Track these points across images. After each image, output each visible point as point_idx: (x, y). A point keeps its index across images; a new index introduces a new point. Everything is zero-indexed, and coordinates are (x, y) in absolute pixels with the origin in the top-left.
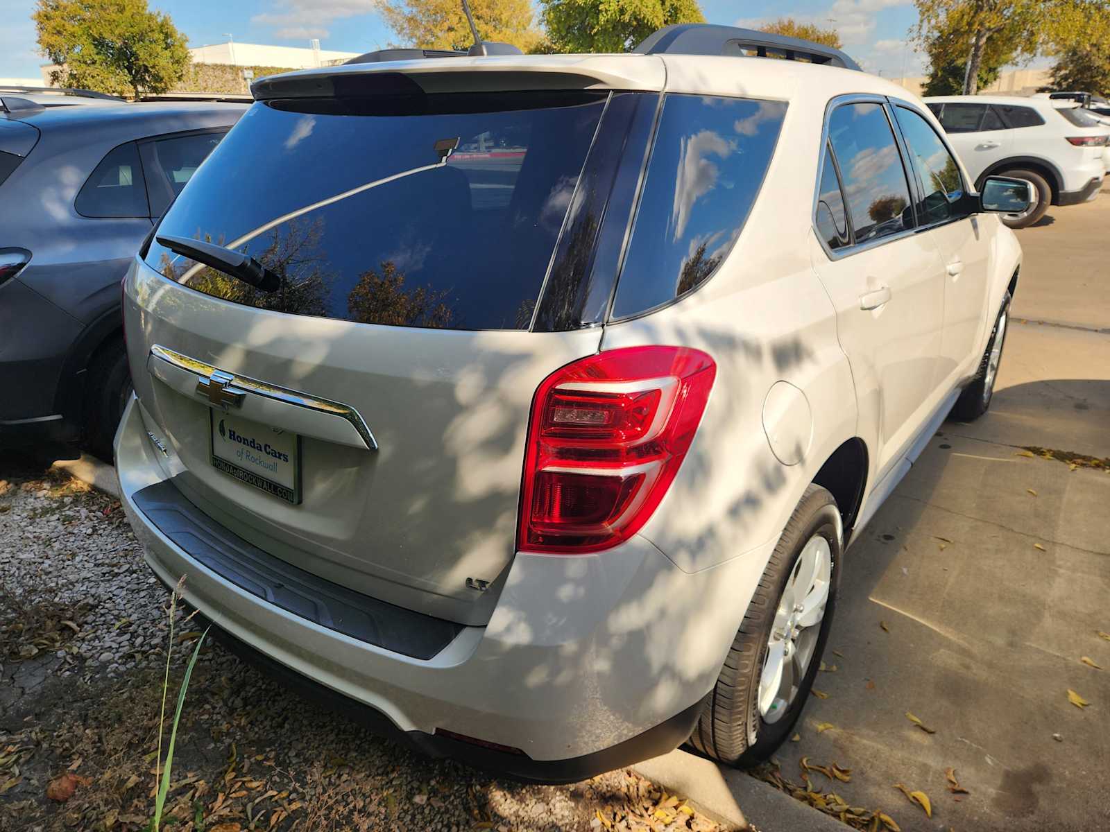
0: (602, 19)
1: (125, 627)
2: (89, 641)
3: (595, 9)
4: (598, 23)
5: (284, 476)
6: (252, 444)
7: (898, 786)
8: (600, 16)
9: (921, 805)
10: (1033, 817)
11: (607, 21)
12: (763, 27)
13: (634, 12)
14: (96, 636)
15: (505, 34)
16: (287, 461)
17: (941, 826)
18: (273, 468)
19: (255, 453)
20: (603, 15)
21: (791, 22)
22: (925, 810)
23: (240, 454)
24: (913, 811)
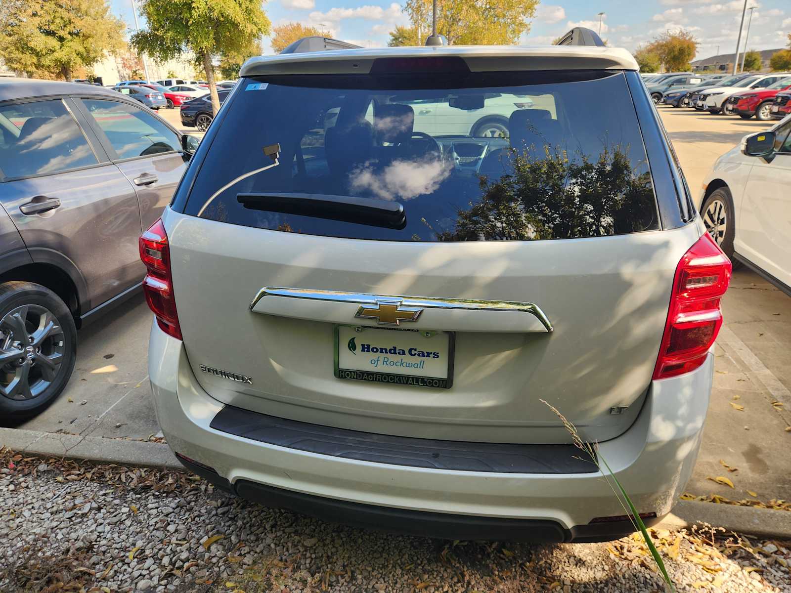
0: (195, 14)
1: (140, 554)
2: (113, 578)
3: (189, 7)
4: (191, 17)
5: (436, 369)
6: (394, 351)
7: (708, 477)
8: (193, 12)
9: (726, 483)
10: (770, 471)
11: (199, 16)
12: (280, 27)
13: (220, 11)
14: (115, 571)
15: (87, 21)
16: (438, 357)
17: (741, 491)
18: (421, 365)
19: (396, 358)
20: (195, 11)
21: (299, 25)
22: (730, 486)
23: (375, 362)
24: (724, 488)
